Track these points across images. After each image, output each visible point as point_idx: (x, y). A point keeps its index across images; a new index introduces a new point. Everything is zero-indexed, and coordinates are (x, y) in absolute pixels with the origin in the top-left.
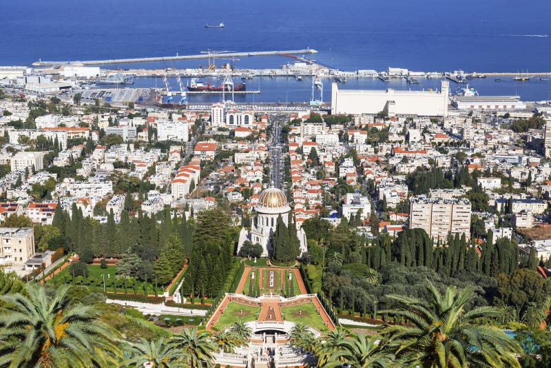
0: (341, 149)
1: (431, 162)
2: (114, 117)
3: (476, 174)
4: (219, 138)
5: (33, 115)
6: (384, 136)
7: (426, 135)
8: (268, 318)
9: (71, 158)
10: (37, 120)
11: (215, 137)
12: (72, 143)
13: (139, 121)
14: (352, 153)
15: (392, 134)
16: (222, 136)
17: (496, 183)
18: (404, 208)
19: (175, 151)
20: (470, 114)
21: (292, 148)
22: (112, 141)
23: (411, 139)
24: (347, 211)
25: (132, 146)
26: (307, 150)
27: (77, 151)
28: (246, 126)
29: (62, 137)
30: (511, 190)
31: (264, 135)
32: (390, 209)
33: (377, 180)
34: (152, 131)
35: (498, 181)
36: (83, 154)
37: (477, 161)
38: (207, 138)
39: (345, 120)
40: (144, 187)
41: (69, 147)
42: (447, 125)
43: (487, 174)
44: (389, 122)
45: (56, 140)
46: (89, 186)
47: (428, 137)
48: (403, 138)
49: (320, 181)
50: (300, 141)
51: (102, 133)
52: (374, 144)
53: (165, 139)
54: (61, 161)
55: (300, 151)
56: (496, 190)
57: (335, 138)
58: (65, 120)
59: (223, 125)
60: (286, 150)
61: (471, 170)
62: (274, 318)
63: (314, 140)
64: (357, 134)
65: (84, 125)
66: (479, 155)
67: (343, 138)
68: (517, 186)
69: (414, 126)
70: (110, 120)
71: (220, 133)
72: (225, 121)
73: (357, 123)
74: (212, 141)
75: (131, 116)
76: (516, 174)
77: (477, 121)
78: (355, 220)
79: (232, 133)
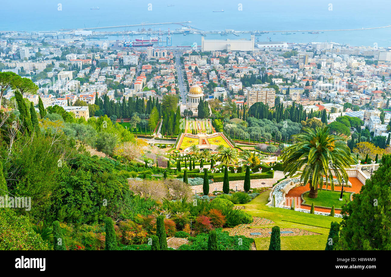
0: (208, 67)
1: (250, 72)
2: (102, 54)
3: (271, 77)
4: (152, 63)
5: (64, 54)
6: (227, 60)
7: (245, 60)
8: (203, 144)
9: (85, 74)
10: (66, 56)
11: (150, 62)
12: (85, 67)
13: (114, 56)
14: (214, 69)
15: (230, 60)
16: (153, 62)
17: (280, 81)
18: (241, 93)
19: (133, 70)
20: (264, 50)
21: (186, 67)
22: (102, 65)
23: (239, 62)
24: (216, 95)
25: (113, 68)
26: (193, 68)
27: (87, 70)
28: (164, 57)
29: (80, 64)
30: (287, 84)
31: (172, 61)
32: (235, 94)
33: (227, 80)
34: (121, 61)
35: (281, 80)
36: (90, 72)
37: (270, 71)
38: (146, 64)
39: (208, 53)
40: (122, 86)
41: (83, 68)
42: (254, 55)
43: (276, 77)
44: (228, 54)
45: (77, 65)
46: (96, 86)
47: (246, 60)
48: (236, 61)
49: (202, 82)
50: (189, 63)
51: (97, 61)
52: (223, 65)
53: (127, 64)
54: (81, 75)
55: (190, 68)
56: (280, 84)
57: (205, 61)
58: (79, 56)
59: (153, 57)
60: (183, 68)
61: (269, 75)
62: (206, 144)
63: (195, 62)
64: (215, 60)
65: (88, 58)
66: (271, 69)
67: (209, 62)
68: (289, 82)
69: (240, 55)
70: (100, 56)
71: (152, 61)
72: (154, 56)
73: (214, 55)
74: (149, 64)
75: (110, 54)
76: (288, 76)
77: (267, 53)
78: (221, 99)
79: (158, 61)
